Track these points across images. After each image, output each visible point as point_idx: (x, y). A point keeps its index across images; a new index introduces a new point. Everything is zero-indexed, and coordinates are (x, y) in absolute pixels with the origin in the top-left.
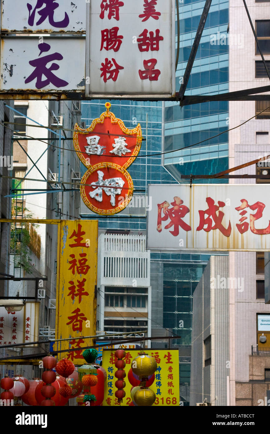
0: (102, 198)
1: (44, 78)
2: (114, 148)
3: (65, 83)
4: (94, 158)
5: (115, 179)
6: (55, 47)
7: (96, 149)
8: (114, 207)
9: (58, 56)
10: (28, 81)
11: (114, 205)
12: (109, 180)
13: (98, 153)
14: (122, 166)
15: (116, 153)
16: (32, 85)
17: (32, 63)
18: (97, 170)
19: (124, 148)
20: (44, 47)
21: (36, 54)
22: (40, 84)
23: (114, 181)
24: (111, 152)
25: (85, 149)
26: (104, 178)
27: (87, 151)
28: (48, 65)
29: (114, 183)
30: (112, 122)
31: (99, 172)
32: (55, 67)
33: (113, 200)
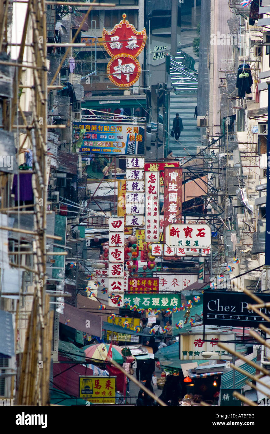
0: (121, 76)
1: (134, 223)
2: (128, 44)
3: (138, 224)
4: (115, 51)
5: (129, 64)
6: (137, 217)
7: (117, 45)
8: (129, 83)
9: (137, 219)
10: (131, 223)
11: (128, 81)
12: (125, 65)
13: (118, 48)
14: (133, 56)
15: (130, 48)
16: (132, 225)
17: (132, 220)
18: (118, 59)
19: (135, 45)
20: (134, 217)
21: (133, 218)
22: (134, 224)
23: (128, 66)
24: (126, 47)
25: (110, 45)
26: (122, 64)
27: (111, 46)
28: (135, 221)
29: (128, 67)
30: (127, 27)
31: (119, 60)
32: (137, 221)
33: (128, 79)
